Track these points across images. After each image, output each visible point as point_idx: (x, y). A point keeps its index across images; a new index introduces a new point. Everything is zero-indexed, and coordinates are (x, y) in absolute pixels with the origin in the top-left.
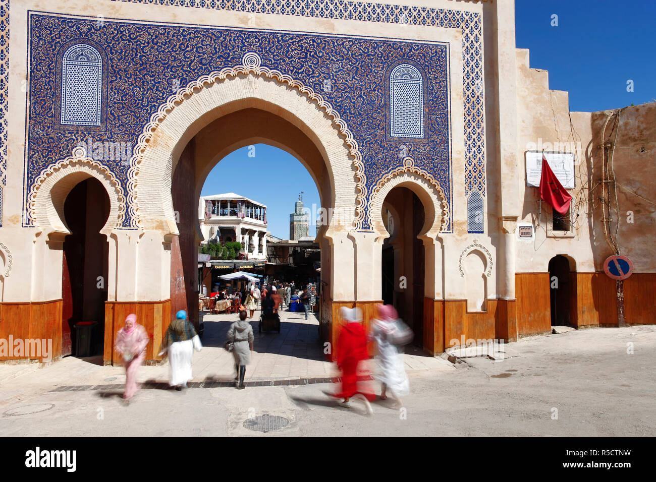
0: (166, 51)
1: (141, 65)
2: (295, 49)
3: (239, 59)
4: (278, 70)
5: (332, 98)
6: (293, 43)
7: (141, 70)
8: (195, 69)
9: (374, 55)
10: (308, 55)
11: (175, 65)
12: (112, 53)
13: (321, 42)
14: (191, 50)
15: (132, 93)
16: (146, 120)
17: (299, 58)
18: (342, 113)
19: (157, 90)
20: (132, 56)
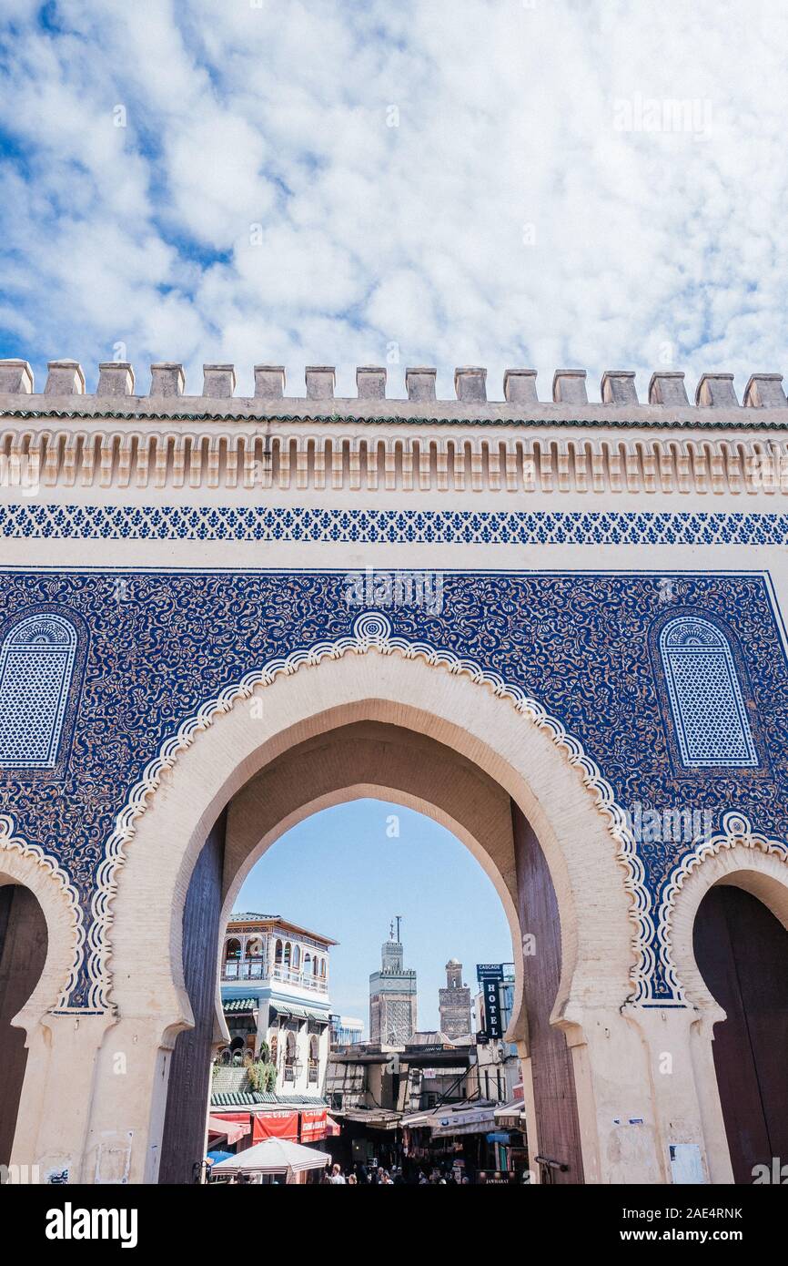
0: (204, 617)
1: (152, 645)
2: (459, 602)
3: (348, 624)
4: (428, 643)
5: (541, 692)
6: (452, 590)
7: (150, 654)
8: (260, 648)
9: (619, 604)
10: (486, 612)
11: (220, 642)
12: (98, 627)
13: (509, 585)
14: (252, 614)
15: (128, 700)
16: (149, 752)
17: (468, 618)
18: (569, 721)
19: (180, 691)
20: (138, 628)
